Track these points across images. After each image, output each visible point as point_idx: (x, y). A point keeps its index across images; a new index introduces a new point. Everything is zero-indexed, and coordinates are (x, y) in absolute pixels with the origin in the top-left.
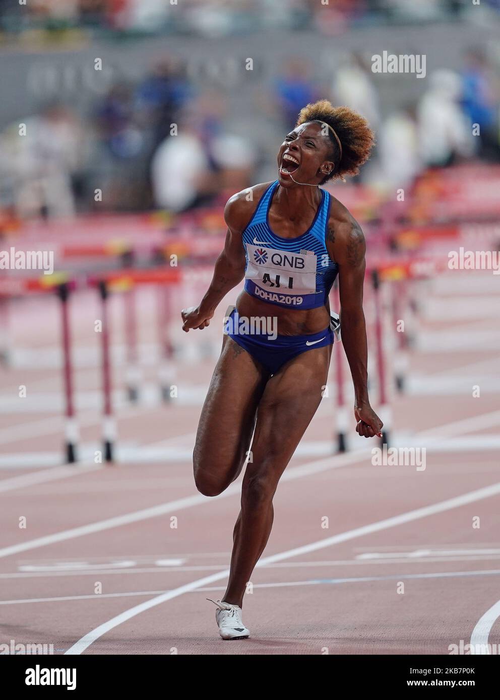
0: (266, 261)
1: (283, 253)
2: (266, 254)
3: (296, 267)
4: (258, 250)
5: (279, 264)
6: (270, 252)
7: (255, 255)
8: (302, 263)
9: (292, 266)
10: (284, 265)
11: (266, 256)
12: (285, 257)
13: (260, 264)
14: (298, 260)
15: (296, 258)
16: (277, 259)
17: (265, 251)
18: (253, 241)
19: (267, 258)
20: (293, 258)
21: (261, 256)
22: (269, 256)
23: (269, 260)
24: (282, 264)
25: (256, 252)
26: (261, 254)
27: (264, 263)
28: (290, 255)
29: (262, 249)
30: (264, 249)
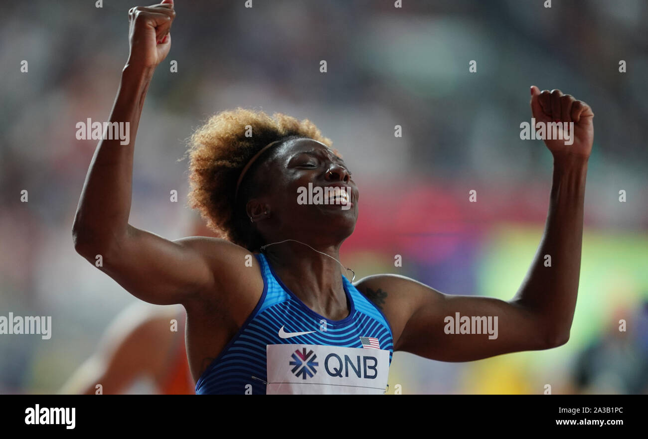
0: (315, 371)
1: (342, 351)
2: (315, 357)
3: (366, 376)
4: (298, 351)
5: (338, 373)
6: (321, 351)
7: (291, 363)
8: (373, 368)
9: (359, 374)
10: (347, 375)
11: (315, 361)
12: (347, 358)
13: (304, 378)
14: (367, 360)
15: (365, 358)
16: (334, 363)
17: (311, 352)
18: (277, 336)
19: (317, 364)
20: (359, 358)
21: (305, 364)
22: (320, 360)
23: (321, 368)
24: (343, 373)
25: (293, 356)
26: (305, 357)
27: (311, 376)
28: (352, 353)
29: (304, 350)
30: (309, 348)
